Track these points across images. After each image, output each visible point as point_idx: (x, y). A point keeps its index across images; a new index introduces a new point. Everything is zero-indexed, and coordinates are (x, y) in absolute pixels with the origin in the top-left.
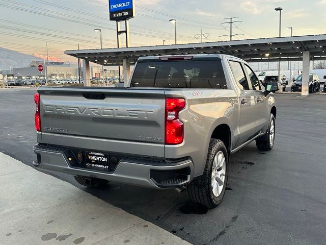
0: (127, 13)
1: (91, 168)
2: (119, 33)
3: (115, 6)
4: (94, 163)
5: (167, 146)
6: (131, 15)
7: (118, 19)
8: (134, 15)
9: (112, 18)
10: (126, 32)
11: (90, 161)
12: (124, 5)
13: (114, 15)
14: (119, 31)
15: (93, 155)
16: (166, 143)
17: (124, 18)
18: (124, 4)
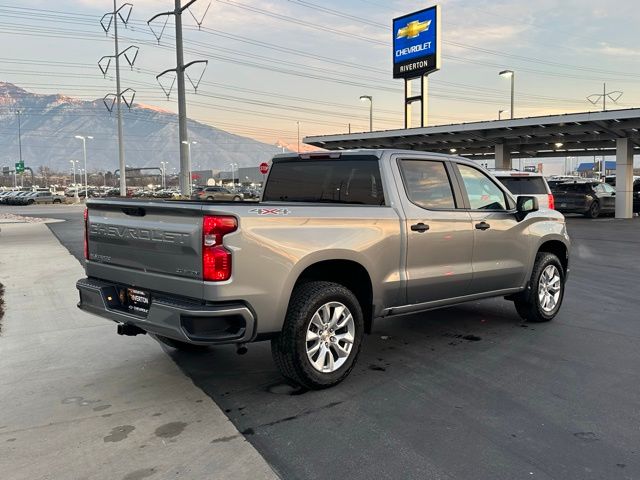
0: (426, 63)
1: (133, 312)
2: (408, 101)
3: (404, 52)
4: (137, 306)
5: (205, 283)
6: (432, 67)
7: (408, 76)
8: (438, 66)
9: (397, 75)
10: (421, 98)
11: (132, 303)
12: (420, 49)
13: (402, 68)
14: (408, 96)
15: (135, 294)
16: (205, 280)
17: (420, 73)
18: (420, 46)
